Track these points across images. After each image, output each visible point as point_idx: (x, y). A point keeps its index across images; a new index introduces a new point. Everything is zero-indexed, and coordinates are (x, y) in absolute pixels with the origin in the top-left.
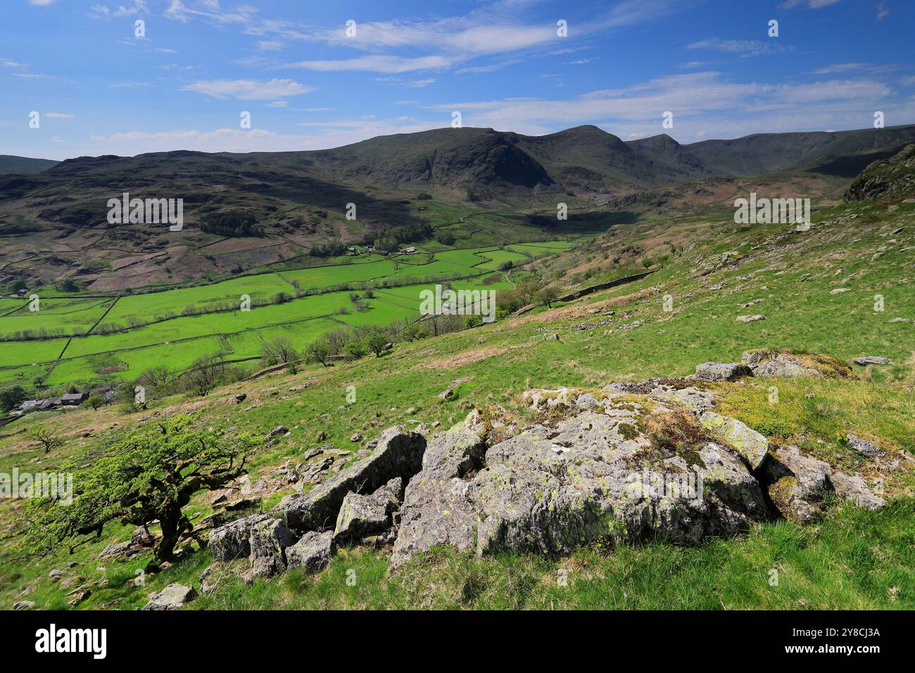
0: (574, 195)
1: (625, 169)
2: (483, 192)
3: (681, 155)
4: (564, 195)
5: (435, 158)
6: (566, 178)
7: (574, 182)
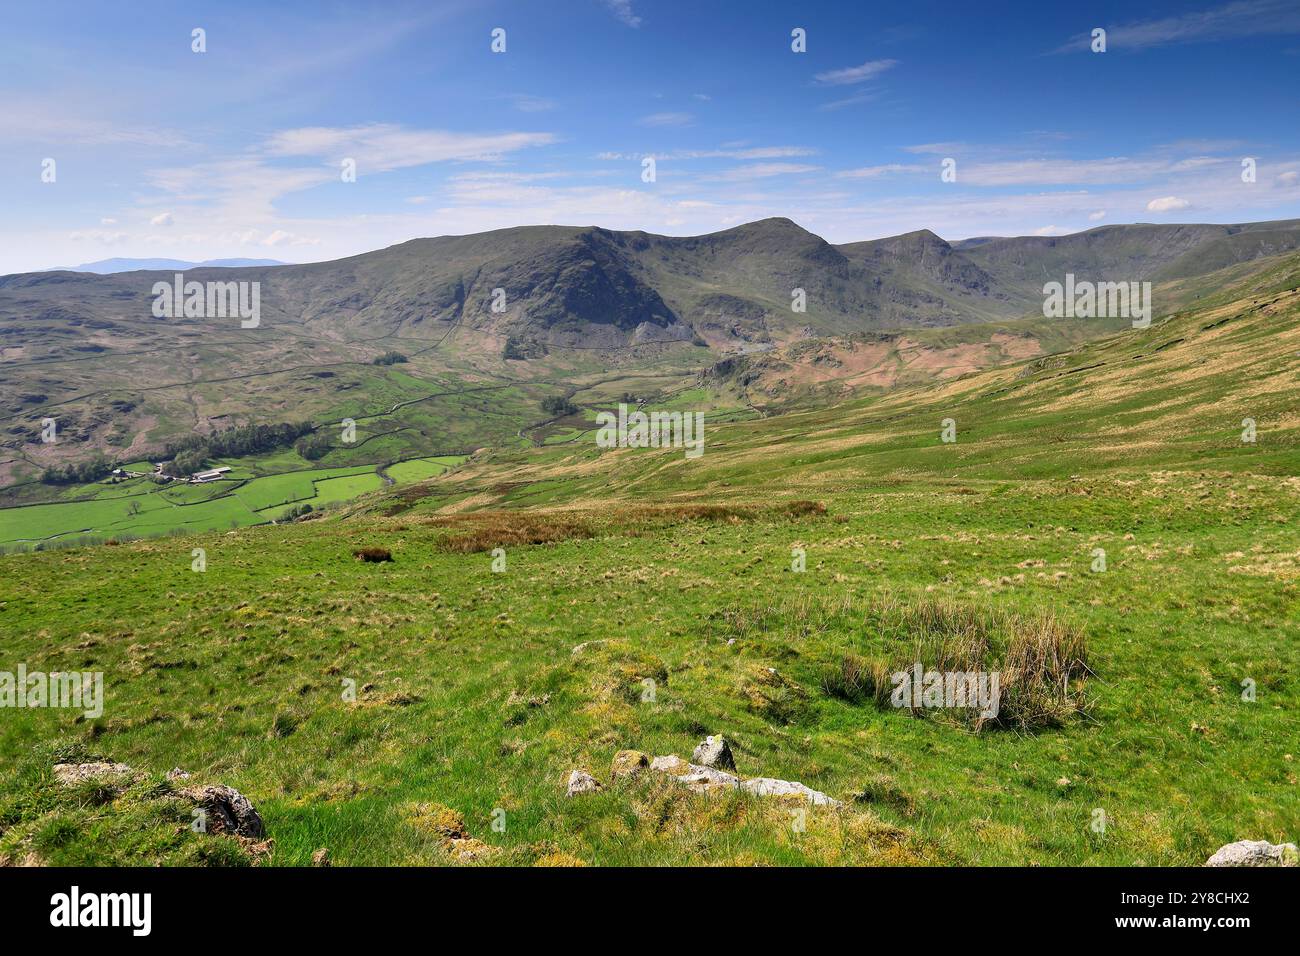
0: (706, 346)
1: (822, 296)
2: (534, 341)
3: (948, 267)
4: (687, 344)
5: (474, 282)
6: (702, 314)
7: (713, 322)
